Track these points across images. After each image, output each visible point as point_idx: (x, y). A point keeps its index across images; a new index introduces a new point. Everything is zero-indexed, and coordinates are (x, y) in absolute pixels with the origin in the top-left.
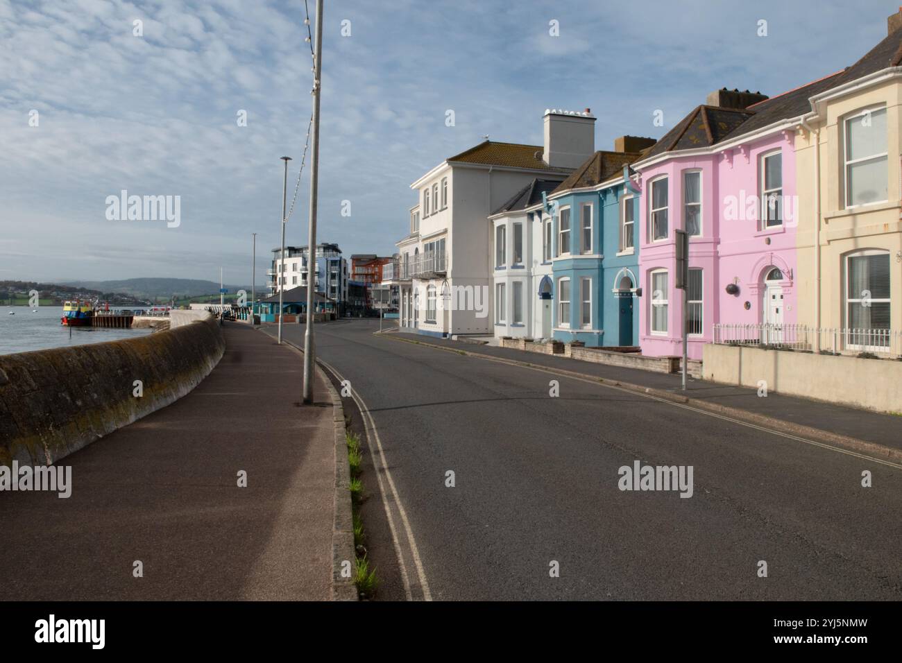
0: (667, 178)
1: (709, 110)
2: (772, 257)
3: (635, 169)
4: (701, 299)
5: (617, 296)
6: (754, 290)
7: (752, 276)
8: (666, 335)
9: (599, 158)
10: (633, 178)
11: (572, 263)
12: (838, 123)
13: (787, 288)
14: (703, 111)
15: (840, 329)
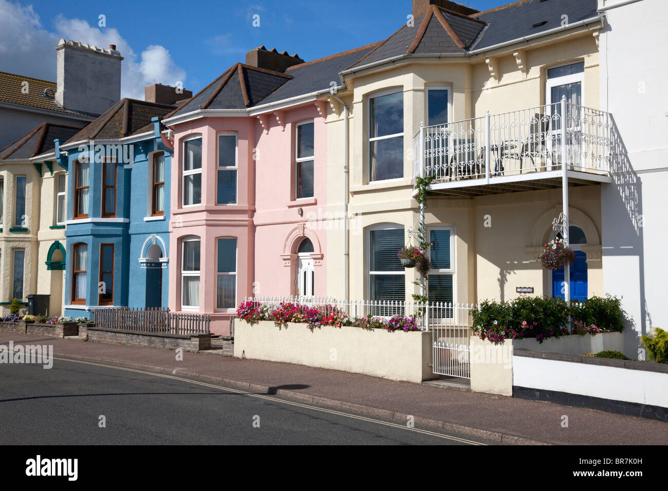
0: (201, 138)
1: (245, 70)
2: (304, 228)
3: (168, 125)
4: (235, 271)
5: (144, 267)
6: (287, 261)
7: (285, 247)
8: (198, 311)
9: (125, 106)
10: (164, 134)
11: (90, 227)
12: (363, 101)
13: (318, 261)
14: (240, 71)
15: (364, 301)
